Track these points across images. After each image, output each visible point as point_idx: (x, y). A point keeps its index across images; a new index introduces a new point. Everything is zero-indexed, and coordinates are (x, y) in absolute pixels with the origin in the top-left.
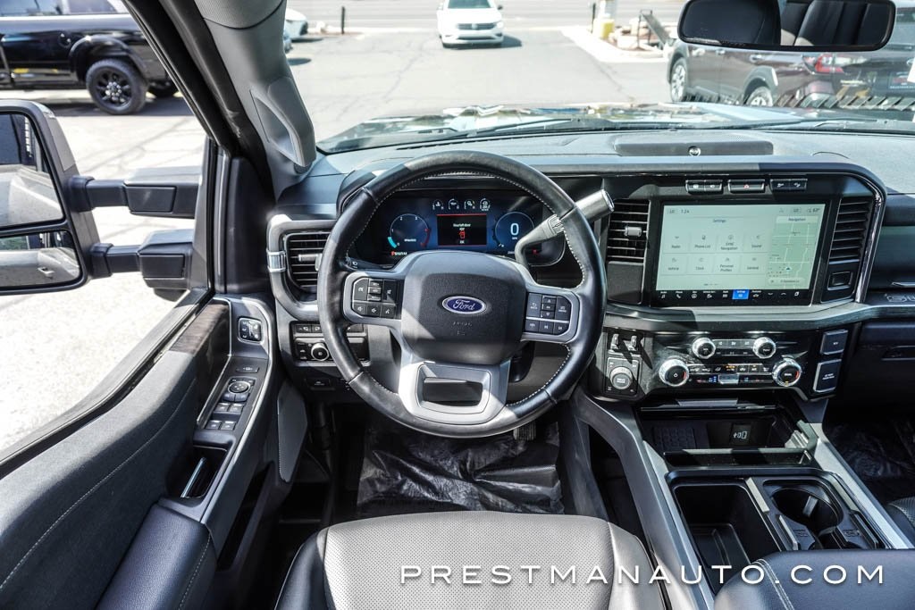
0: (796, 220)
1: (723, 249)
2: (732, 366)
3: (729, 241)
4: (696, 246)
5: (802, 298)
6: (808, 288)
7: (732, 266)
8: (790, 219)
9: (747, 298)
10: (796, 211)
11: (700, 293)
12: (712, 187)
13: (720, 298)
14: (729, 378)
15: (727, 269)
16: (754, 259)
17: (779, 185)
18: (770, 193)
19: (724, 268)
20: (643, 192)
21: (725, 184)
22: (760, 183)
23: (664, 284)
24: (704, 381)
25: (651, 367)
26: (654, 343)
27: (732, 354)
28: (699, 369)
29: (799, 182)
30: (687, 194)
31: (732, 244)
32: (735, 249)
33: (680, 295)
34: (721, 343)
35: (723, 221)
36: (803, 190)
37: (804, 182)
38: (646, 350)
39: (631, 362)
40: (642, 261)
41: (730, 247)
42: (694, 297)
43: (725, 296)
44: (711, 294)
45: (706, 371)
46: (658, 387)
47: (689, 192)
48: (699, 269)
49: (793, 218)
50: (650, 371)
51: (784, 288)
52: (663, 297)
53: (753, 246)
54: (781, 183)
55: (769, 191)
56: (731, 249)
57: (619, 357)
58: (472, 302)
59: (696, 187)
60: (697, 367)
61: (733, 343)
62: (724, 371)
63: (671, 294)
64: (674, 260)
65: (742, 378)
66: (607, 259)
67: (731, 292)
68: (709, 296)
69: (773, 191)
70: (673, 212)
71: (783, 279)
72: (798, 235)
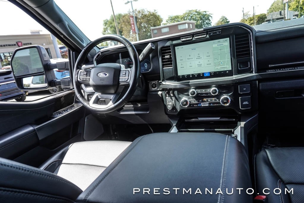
0: (220, 45)
1: (197, 58)
2: (205, 99)
3: (199, 56)
4: (188, 59)
5: (230, 73)
6: (231, 69)
7: (201, 64)
8: (218, 45)
9: (209, 75)
10: (219, 42)
11: (193, 75)
12: (189, 39)
13: (200, 76)
14: (205, 104)
15: (200, 65)
16: (208, 61)
17: (211, 34)
18: (209, 37)
19: (199, 65)
20: (168, 44)
21: (193, 37)
22: (205, 34)
23: (180, 73)
24: (196, 106)
25: (178, 101)
26: (178, 93)
27: (204, 95)
28: (194, 101)
29: (218, 32)
30: (181, 42)
31: (199, 57)
32: (201, 58)
33: (186, 76)
34: (199, 91)
35: (195, 49)
36: (220, 34)
37: (220, 31)
38: (176, 95)
39: (172, 100)
40: (172, 66)
41: (199, 58)
42: (191, 77)
43: (201, 75)
44: (197, 75)
45: (196, 102)
46: (182, 108)
47: (182, 41)
48: (191, 66)
49: (218, 44)
50: (178, 103)
51: (222, 70)
52: (181, 77)
53: (207, 56)
54: (212, 33)
55: (208, 36)
56: (200, 58)
57: (169, 99)
58: (105, 74)
59: (184, 40)
60: (193, 100)
61: (204, 91)
62: (203, 101)
63: (183, 76)
64: (182, 64)
65: (210, 104)
66: (163, 67)
67: (203, 74)
68: (196, 76)
69: (209, 36)
70: (178, 48)
71: (221, 67)
72: (222, 50)
